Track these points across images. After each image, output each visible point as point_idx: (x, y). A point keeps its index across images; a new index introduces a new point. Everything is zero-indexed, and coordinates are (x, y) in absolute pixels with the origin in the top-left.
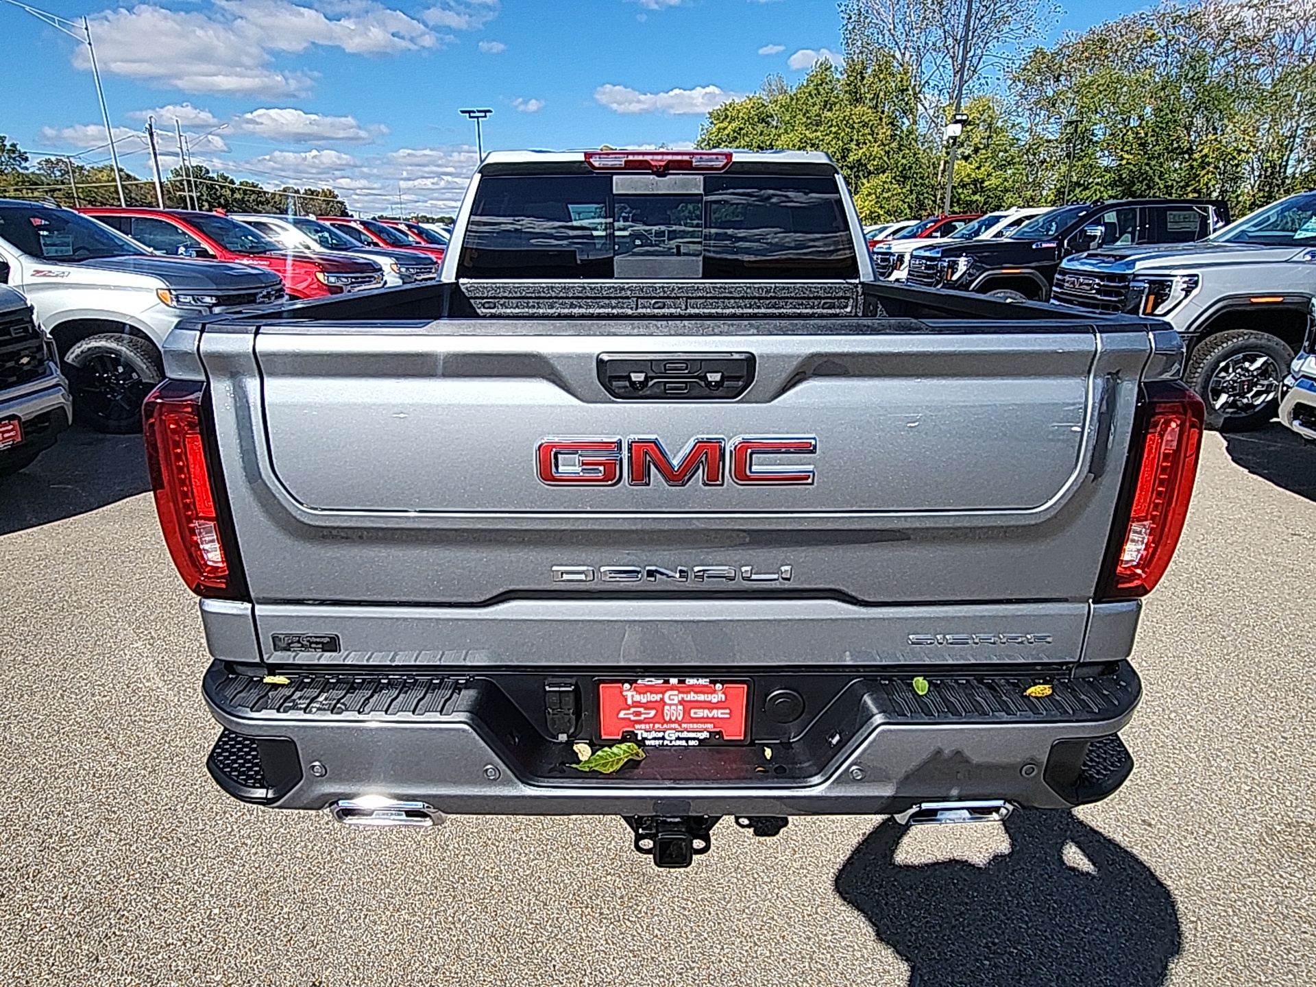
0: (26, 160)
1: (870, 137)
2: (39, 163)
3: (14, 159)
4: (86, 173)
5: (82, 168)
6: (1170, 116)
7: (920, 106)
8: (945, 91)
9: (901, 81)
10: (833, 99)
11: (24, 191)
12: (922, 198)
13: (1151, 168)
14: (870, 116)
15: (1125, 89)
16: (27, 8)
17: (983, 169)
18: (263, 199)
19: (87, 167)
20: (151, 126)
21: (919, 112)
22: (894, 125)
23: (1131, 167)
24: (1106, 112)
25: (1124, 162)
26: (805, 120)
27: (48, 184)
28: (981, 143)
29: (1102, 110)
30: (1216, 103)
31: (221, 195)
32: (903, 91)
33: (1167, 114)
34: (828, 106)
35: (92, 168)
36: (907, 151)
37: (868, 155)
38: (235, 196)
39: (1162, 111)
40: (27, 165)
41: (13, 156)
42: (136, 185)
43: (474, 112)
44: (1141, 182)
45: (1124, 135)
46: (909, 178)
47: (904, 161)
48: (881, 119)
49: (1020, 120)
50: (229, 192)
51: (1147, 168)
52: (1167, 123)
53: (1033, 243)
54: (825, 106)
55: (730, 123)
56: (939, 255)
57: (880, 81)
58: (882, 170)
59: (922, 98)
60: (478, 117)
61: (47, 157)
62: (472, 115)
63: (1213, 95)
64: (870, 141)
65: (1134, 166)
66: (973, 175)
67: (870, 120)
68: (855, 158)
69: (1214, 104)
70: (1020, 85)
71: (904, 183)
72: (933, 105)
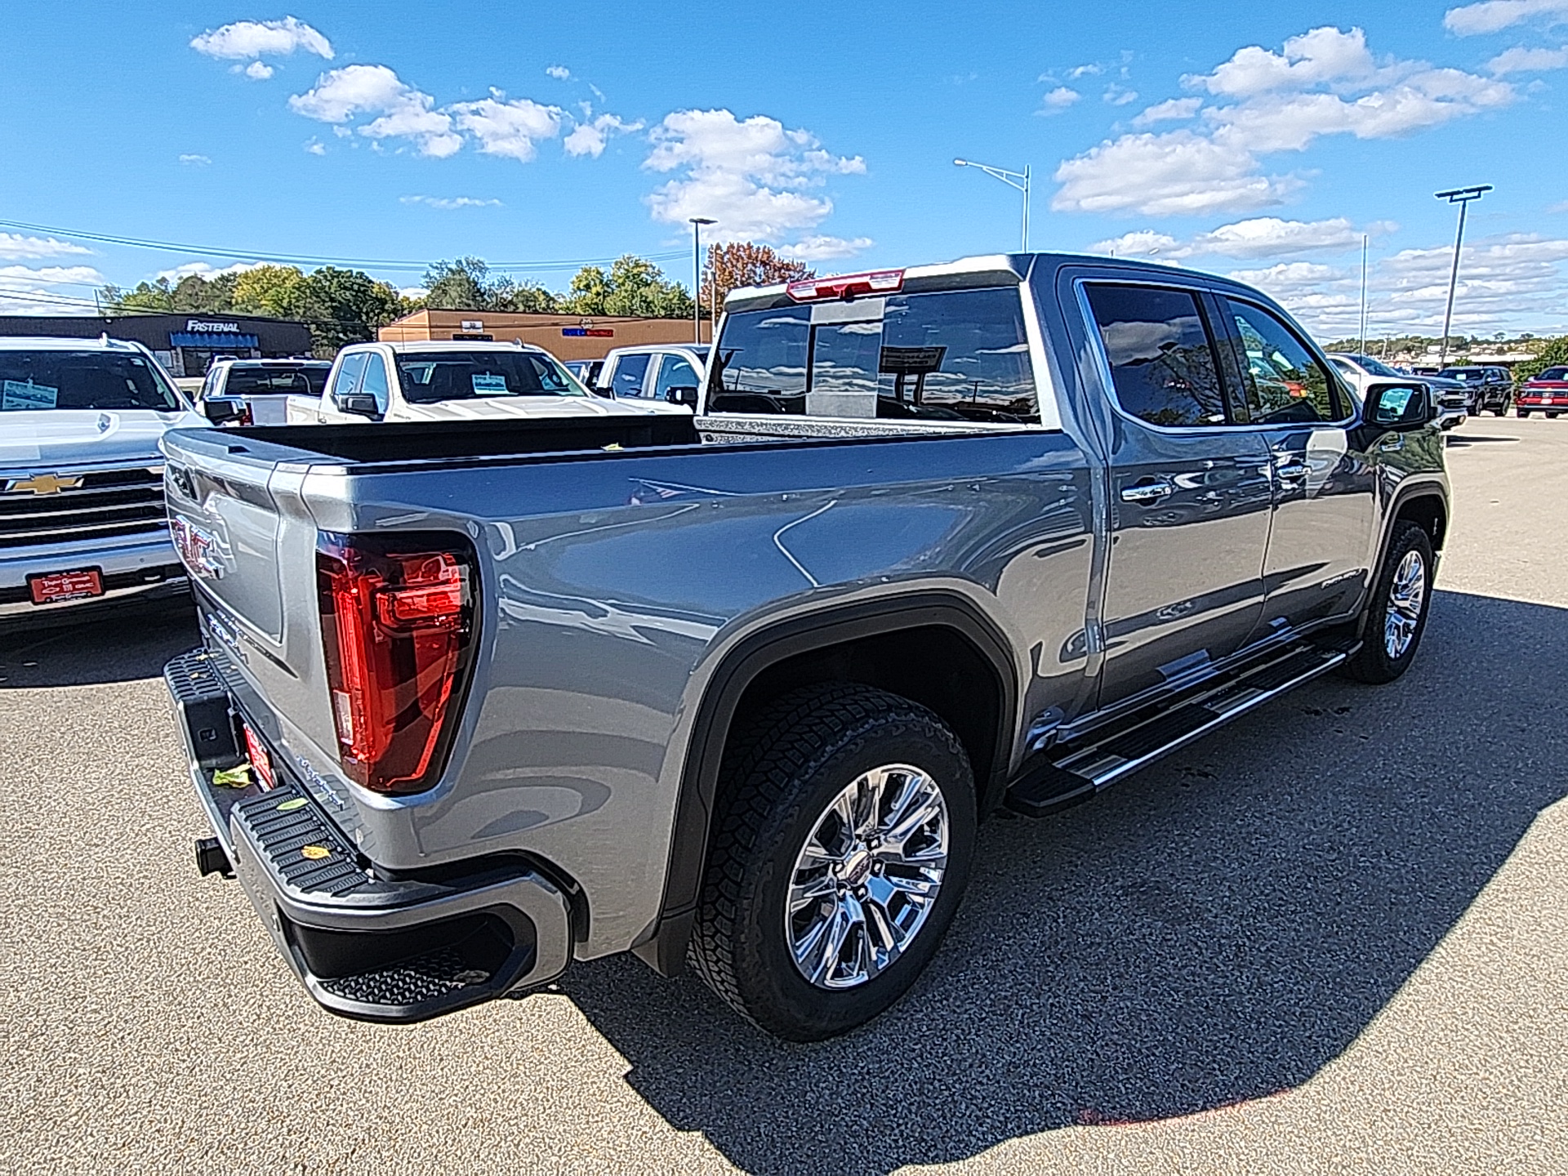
16: (985, 168)
62: (1455, 197)
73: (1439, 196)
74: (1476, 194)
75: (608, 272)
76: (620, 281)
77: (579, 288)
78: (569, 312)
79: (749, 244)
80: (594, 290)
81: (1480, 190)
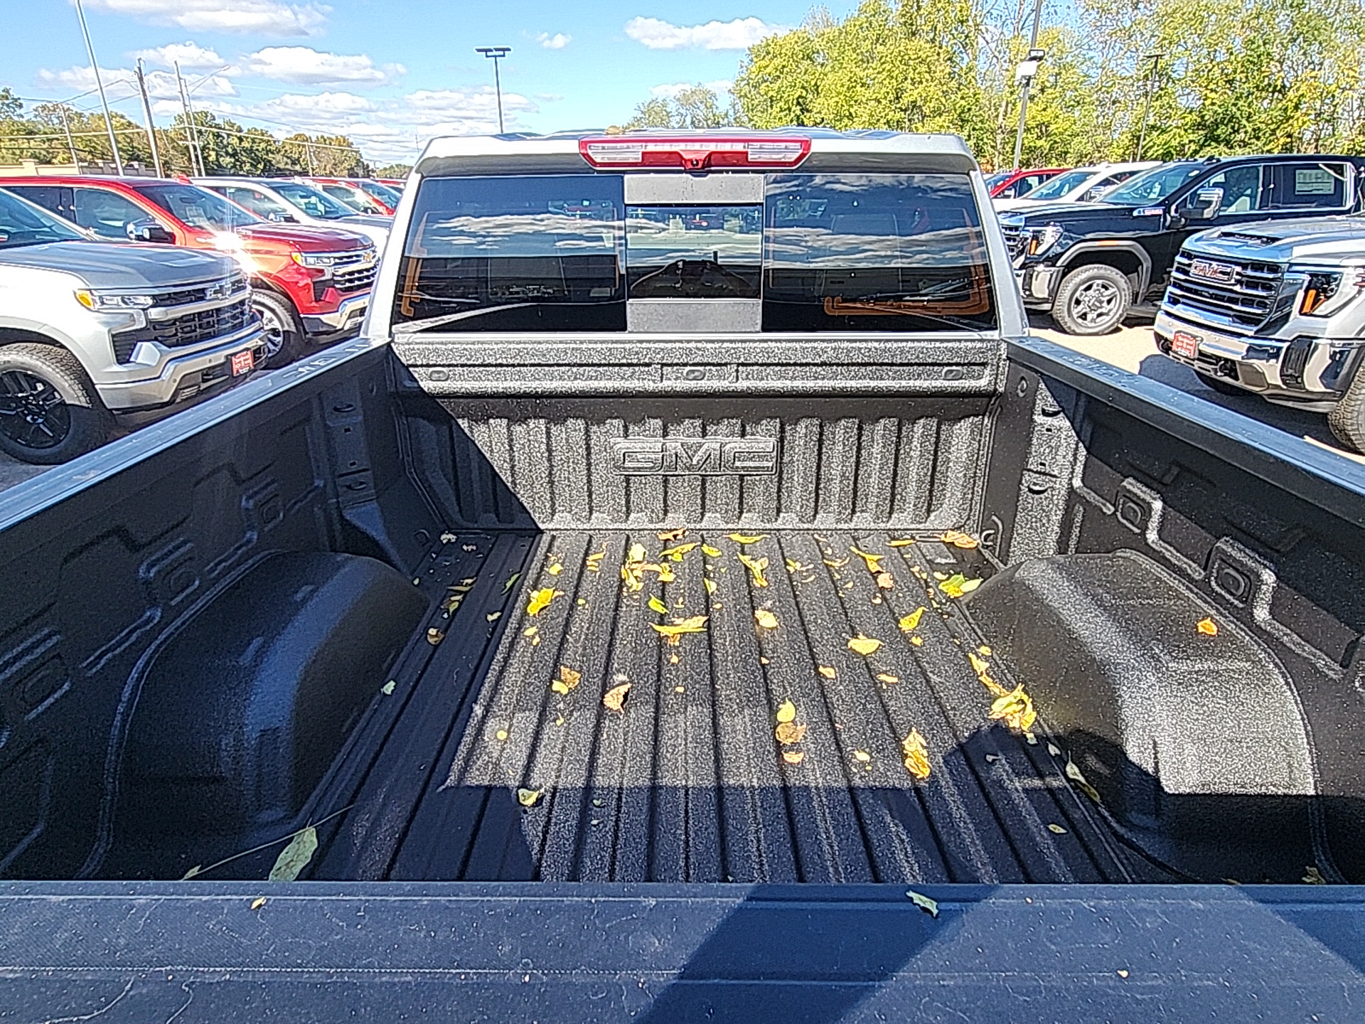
0: (21, 106)
1: (927, 76)
2: (36, 110)
3: (8, 105)
4: (85, 120)
5: (81, 115)
6: (1262, 49)
7: (980, 39)
8: (1008, 22)
9: (961, 11)
10: (886, 32)
11: (20, 141)
12: (981, 143)
13: (1238, 109)
14: (926, 50)
15: (1213, 18)
17: (1049, 110)
18: (273, 148)
19: (87, 114)
20: (140, 69)
21: (980, 46)
22: (952, 62)
23: (1216, 108)
24: (1190, 45)
25: (1208, 102)
26: (855, 56)
27: (45, 133)
28: (1048, 81)
29: (1185, 42)
30: (1316, 32)
31: (229, 144)
32: (962, 22)
33: (1259, 47)
34: (881, 41)
35: (92, 114)
36: (967, 91)
37: (924, 95)
38: (243, 144)
39: (1253, 43)
40: (22, 111)
41: (7, 102)
42: (138, 133)
43: (491, 50)
44: (1226, 125)
45: (1210, 71)
46: (968, 121)
47: (963, 102)
48: (938, 54)
49: (1091, 54)
50: (236, 140)
51: (1234, 109)
52: (1259, 56)
53: (1134, 209)
54: (878, 40)
55: (771, 59)
56: (1023, 224)
57: (939, 11)
58: (938, 113)
59: (984, 31)
60: (495, 56)
61: (44, 103)
62: (489, 54)
63: (1312, 24)
64: (927, 80)
65: (1220, 106)
66: (1039, 118)
67: (927, 56)
68: (910, 100)
69: (1313, 35)
70: (1094, 13)
71: (962, 127)
72: (995, 38)
73: (479, 50)
74: (501, 53)
81: (504, 50)
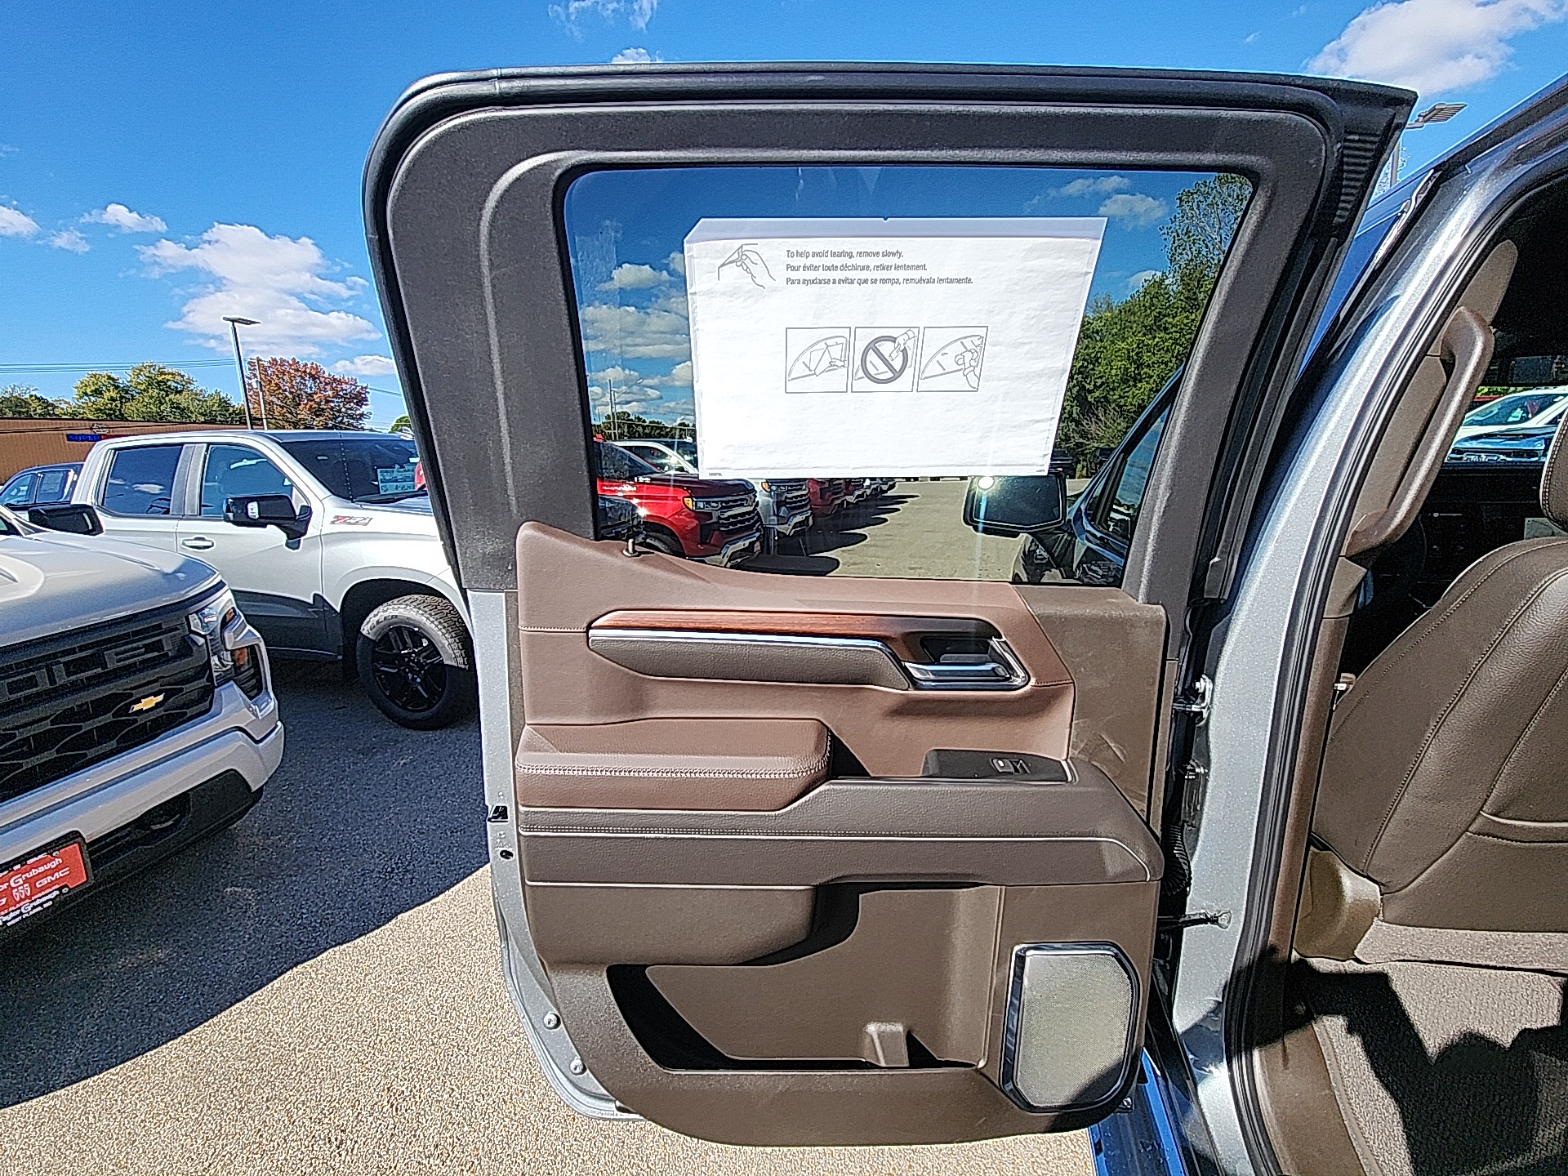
75: (124, 378)
76: (143, 387)
77: (86, 394)
78: (73, 416)
79: (294, 360)
80: (107, 395)
